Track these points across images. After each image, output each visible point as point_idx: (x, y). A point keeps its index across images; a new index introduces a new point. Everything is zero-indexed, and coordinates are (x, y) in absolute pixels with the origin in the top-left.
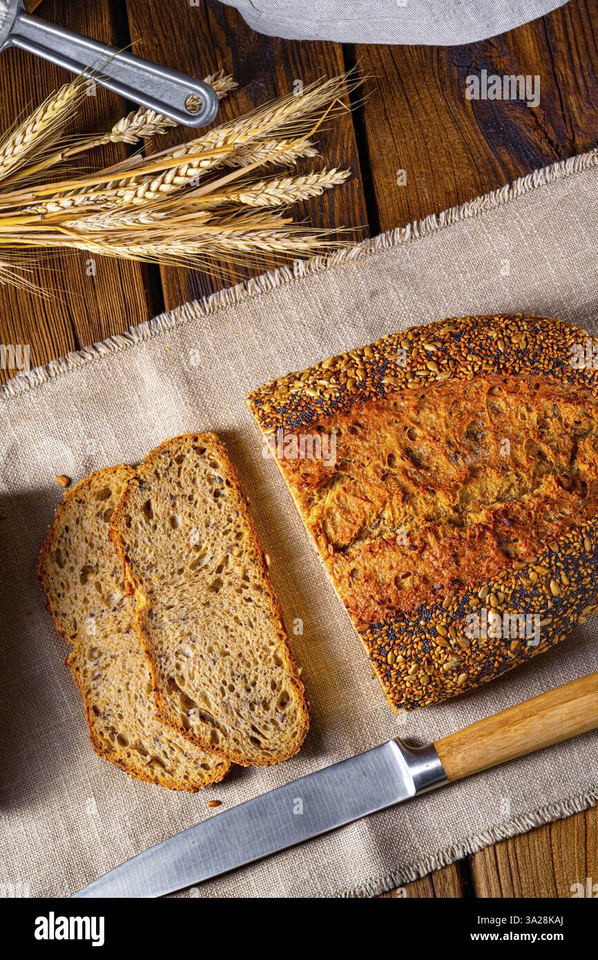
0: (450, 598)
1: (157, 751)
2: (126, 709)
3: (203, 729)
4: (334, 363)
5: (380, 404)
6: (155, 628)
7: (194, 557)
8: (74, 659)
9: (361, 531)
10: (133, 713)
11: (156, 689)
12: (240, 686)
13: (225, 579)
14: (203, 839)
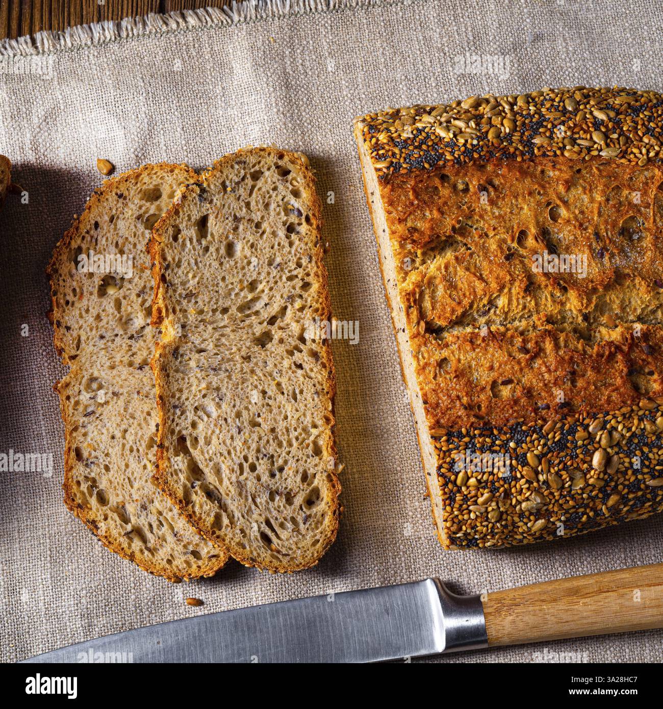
0: (555, 423)
1: (142, 522)
2: (116, 460)
3: (206, 508)
4: (477, 104)
5: (525, 166)
6: (177, 371)
7: (245, 297)
8: (67, 385)
9: (464, 314)
10: (123, 467)
11: (161, 446)
12: (264, 467)
13: (277, 335)
14: (171, 641)
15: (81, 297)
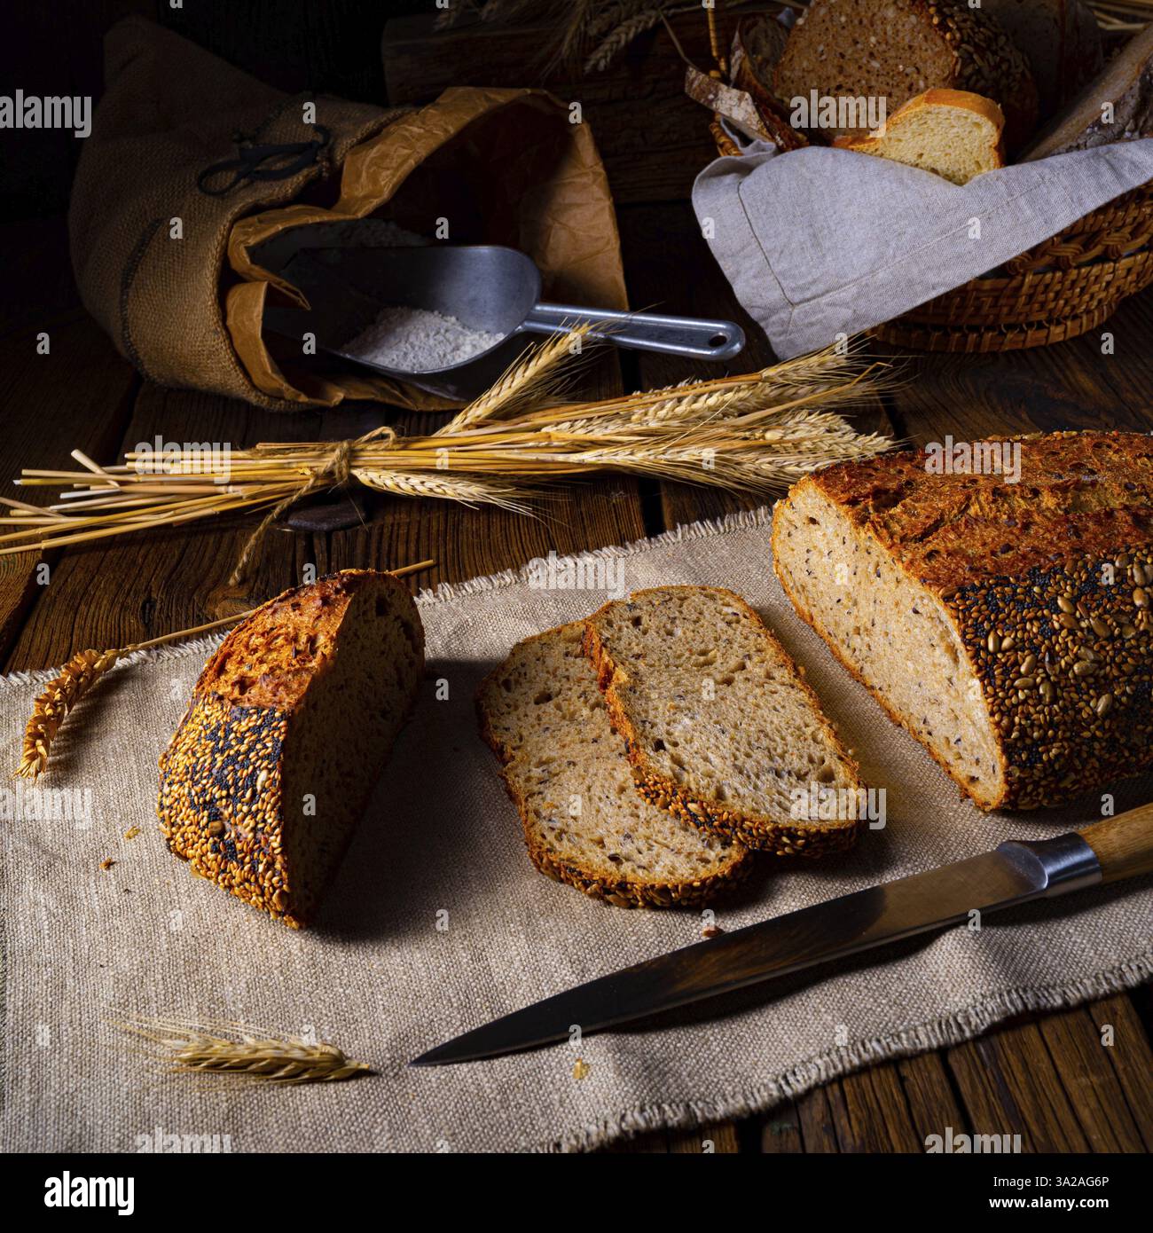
15: (516, 708)
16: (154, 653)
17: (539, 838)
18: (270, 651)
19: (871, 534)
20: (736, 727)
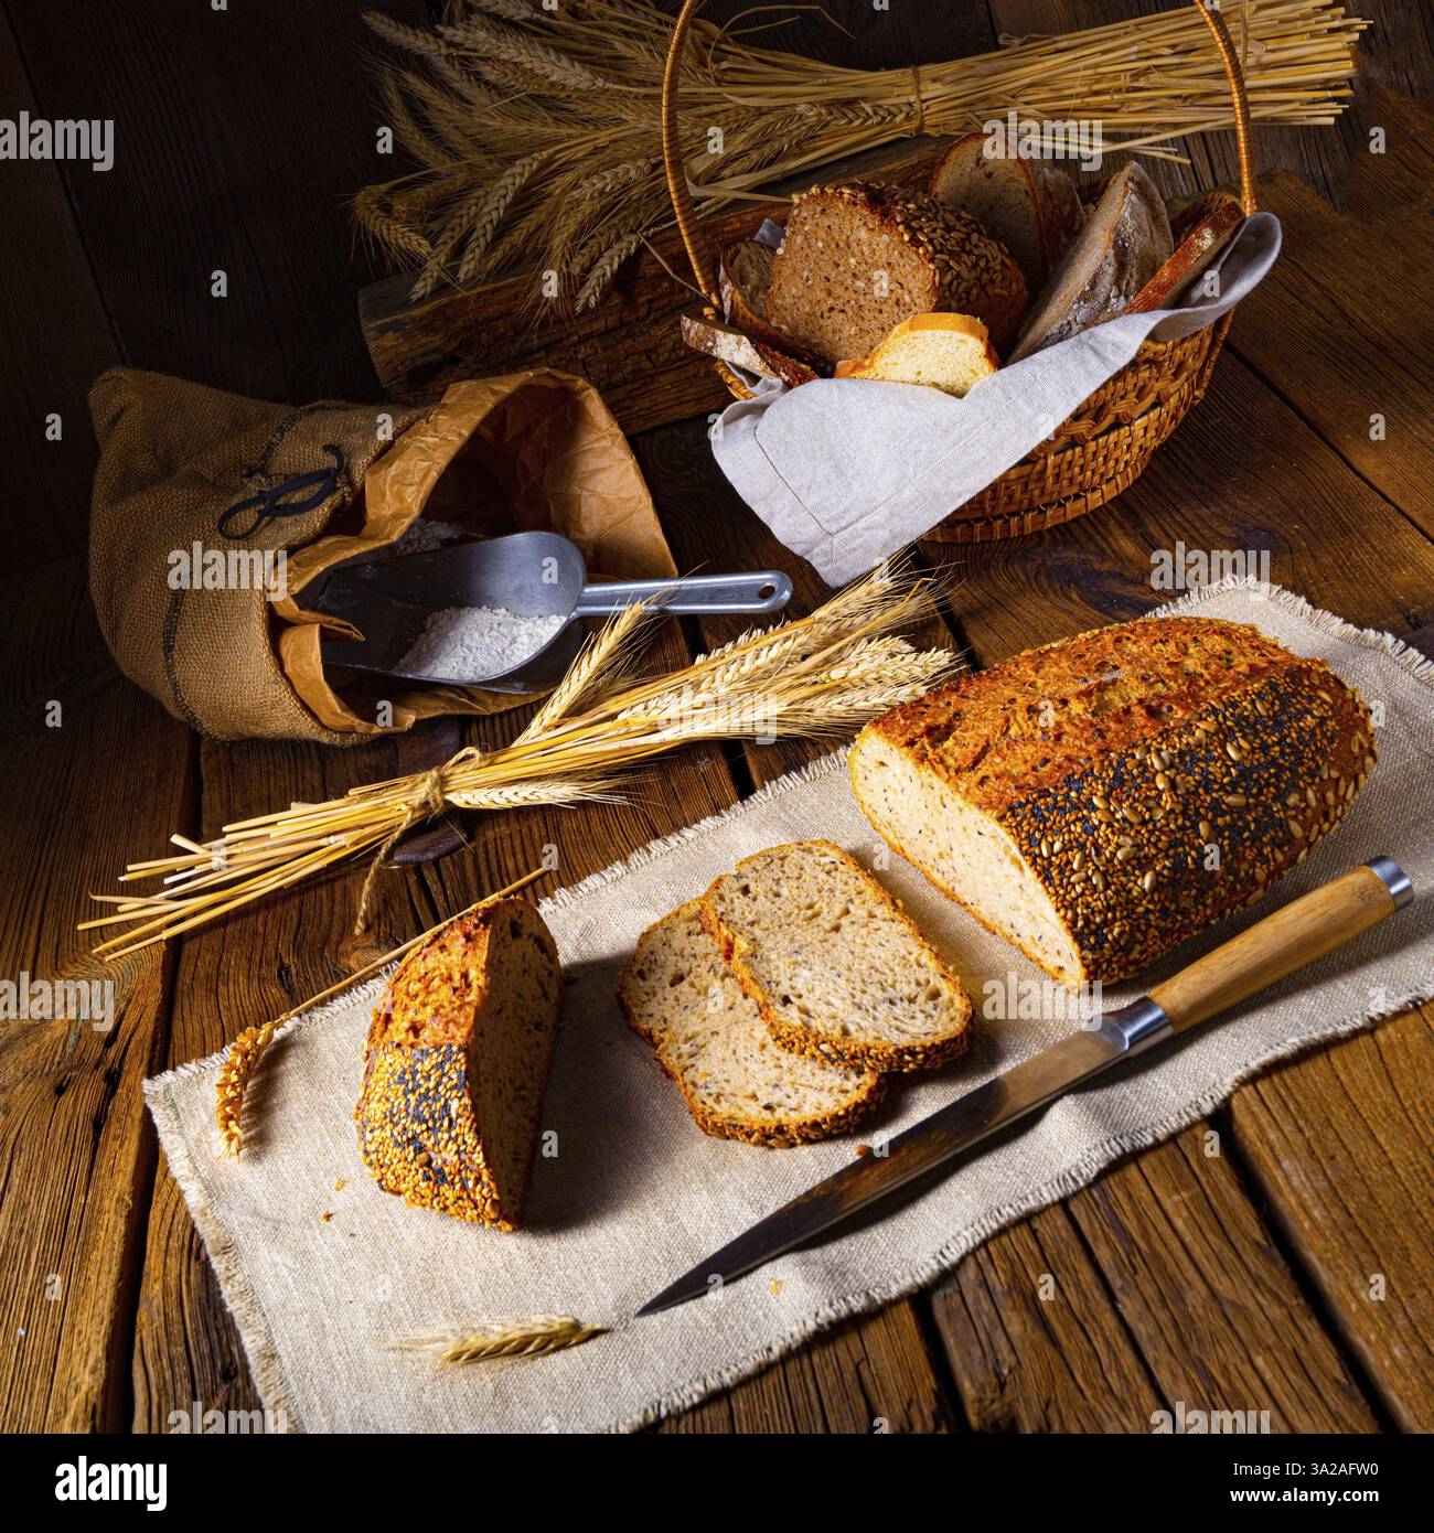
0: (1102, 762)
15: (655, 994)
16: (306, 1017)
17: (700, 1105)
18: (429, 993)
19: (930, 771)
20: (849, 969)
